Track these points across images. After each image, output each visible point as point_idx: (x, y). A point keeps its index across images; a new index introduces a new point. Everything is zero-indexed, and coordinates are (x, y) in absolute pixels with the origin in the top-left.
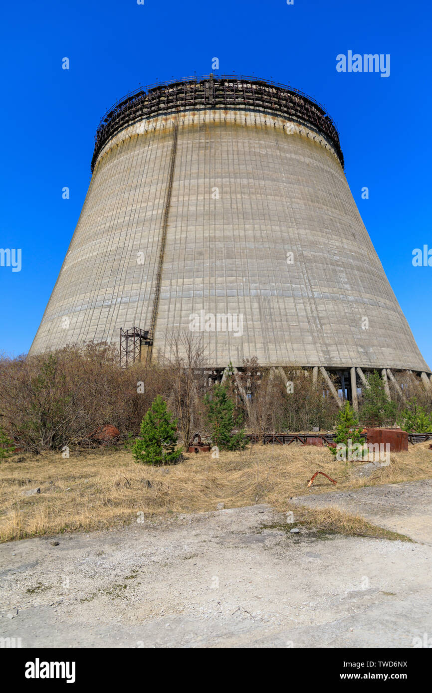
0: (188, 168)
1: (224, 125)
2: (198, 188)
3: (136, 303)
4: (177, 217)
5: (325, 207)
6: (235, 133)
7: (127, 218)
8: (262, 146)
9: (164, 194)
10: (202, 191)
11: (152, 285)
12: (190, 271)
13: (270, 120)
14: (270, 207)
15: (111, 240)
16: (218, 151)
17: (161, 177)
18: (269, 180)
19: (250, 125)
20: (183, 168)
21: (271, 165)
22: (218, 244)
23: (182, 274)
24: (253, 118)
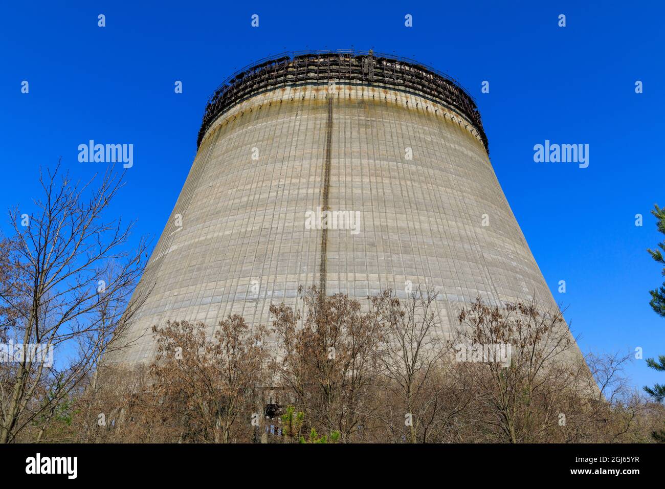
0: (348, 145)
1: (385, 104)
2: (361, 169)
3: (295, 299)
4: (339, 199)
5: (493, 206)
6: (398, 114)
7: (273, 194)
8: (428, 132)
9: (321, 171)
10: (367, 172)
11: (314, 277)
12: (362, 264)
13: (431, 107)
14: (443, 199)
15: (252, 219)
16: (382, 131)
17: (315, 151)
18: (437, 169)
19: (412, 109)
20: (342, 145)
21: (437, 154)
22: (392, 236)
23: (352, 268)
24: (414, 101)
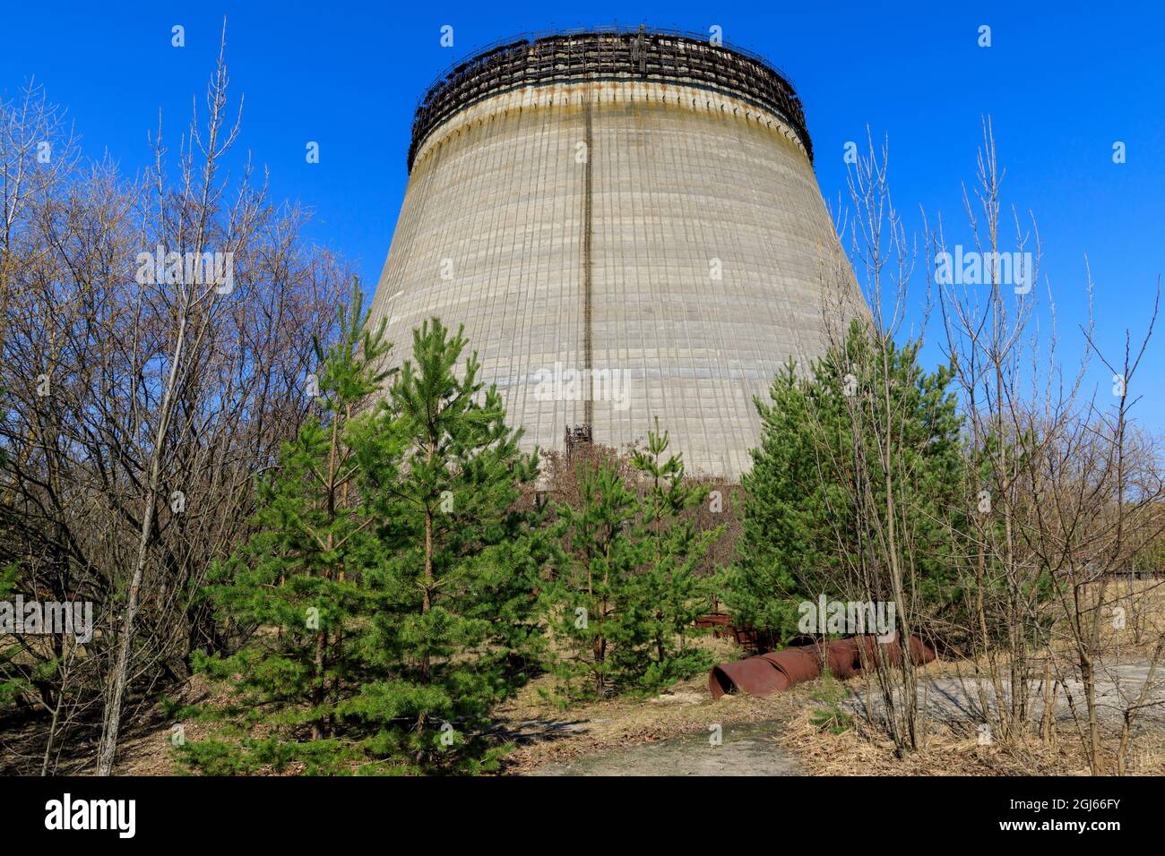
0: (614, 173)
1: (662, 107)
2: (633, 206)
4: (605, 250)
5: (811, 243)
6: (681, 121)
7: (519, 246)
8: (720, 143)
9: (580, 211)
10: (640, 210)
11: (577, 356)
12: (637, 336)
13: (728, 104)
14: (742, 242)
15: (494, 281)
16: (659, 149)
17: (570, 183)
18: (735, 198)
19: (701, 110)
20: (607, 173)
21: (735, 175)
22: (674, 297)
23: (624, 341)
24: (704, 99)
